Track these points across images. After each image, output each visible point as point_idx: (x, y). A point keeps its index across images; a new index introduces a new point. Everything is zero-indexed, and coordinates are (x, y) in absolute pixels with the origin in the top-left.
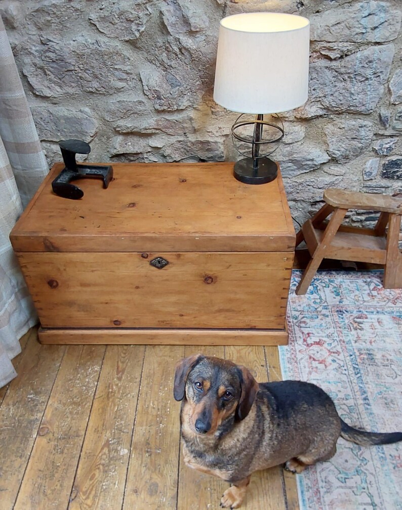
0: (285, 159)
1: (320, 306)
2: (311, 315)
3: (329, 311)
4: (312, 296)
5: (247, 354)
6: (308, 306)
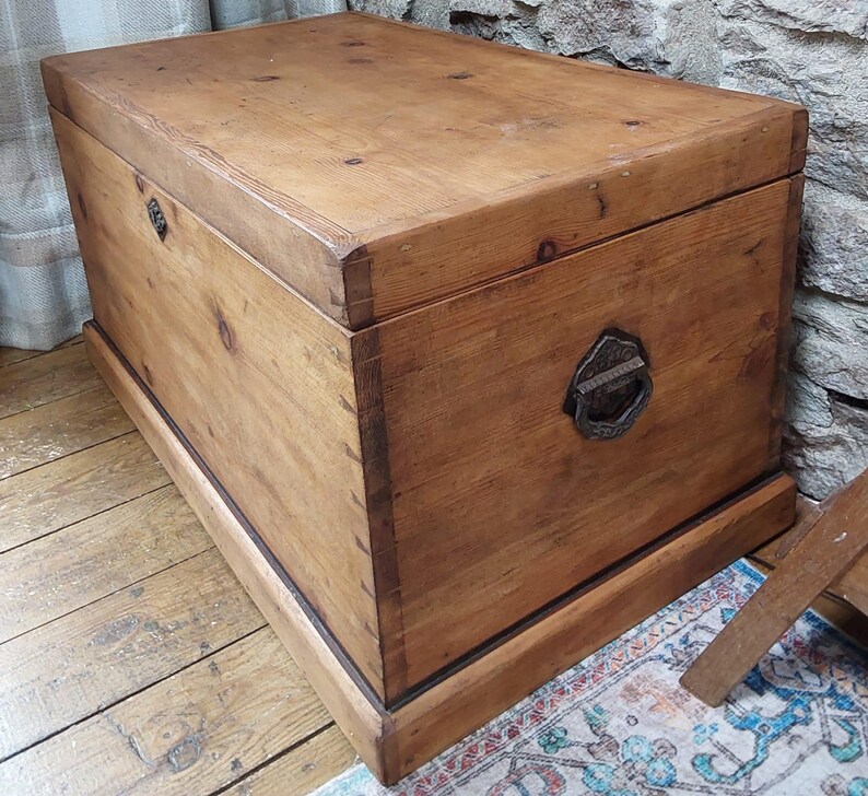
1: (703, 789)
2: (616, 783)
4: (727, 733)
5: (273, 694)
6: (655, 748)
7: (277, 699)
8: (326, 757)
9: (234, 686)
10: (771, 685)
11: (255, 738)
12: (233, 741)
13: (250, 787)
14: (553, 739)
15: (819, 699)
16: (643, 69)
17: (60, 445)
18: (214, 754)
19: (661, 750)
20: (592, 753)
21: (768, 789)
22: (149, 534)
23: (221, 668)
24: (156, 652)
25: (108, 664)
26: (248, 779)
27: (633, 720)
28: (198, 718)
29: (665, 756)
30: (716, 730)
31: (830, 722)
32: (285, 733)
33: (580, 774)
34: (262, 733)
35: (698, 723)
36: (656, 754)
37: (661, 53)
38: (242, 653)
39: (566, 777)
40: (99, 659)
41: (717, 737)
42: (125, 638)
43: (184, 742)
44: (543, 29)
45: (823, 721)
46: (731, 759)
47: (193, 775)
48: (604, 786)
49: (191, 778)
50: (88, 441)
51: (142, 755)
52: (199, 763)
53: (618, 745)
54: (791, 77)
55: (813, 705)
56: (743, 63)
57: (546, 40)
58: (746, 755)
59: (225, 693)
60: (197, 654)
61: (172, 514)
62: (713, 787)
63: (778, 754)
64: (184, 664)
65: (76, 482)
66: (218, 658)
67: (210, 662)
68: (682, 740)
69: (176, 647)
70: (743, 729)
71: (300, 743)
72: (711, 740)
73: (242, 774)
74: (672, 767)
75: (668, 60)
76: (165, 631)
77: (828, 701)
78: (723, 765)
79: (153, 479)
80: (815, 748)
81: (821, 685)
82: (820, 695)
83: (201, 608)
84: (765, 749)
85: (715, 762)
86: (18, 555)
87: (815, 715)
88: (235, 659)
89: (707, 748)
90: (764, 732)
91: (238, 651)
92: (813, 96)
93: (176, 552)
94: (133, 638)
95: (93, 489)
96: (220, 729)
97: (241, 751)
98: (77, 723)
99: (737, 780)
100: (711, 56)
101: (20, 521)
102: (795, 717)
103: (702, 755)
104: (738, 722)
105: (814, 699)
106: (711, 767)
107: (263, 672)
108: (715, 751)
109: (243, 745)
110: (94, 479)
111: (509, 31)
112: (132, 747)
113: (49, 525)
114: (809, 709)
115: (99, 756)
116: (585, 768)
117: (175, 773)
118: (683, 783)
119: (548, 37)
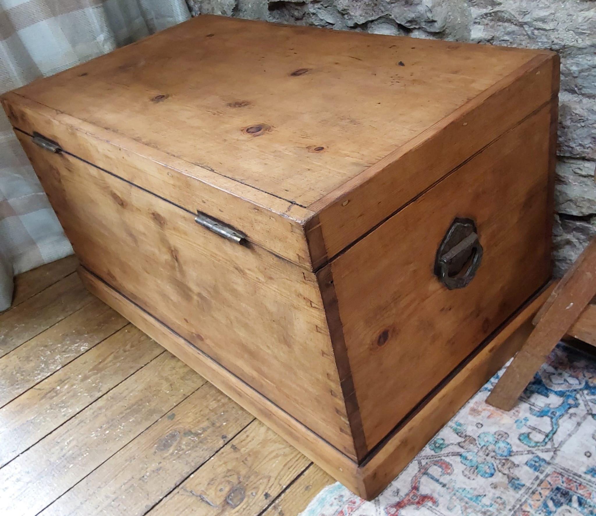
0: (581, 43)
1: (529, 452)
2: (480, 460)
3: (537, 478)
4: (534, 420)
5: (274, 454)
6: (496, 436)
7: (277, 456)
8: (316, 480)
9: (249, 455)
10: (552, 390)
11: (272, 479)
12: (261, 484)
13: (279, 506)
14: (437, 445)
15: (581, 392)
16: (417, 27)
17: (85, 342)
18: (252, 493)
19: (500, 436)
20: (462, 447)
21: (564, 444)
22: (164, 382)
23: (238, 446)
24: (197, 447)
25: (171, 460)
26: (277, 502)
27: (480, 425)
28: (235, 477)
29: (503, 439)
30: (528, 420)
31: (590, 403)
32: (289, 473)
33: (458, 459)
34: (275, 476)
35: (516, 419)
36: (498, 439)
37: (429, 15)
38: (247, 436)
39: (451, 462)
40: (164, 459)
41: (529, 423)
42: (175, 444)
43: (233, 491)
44: (340, 7)
45: (586, 403)
46: (539, 433)
47: (244, 507)
48: (474, 463)
49: (244, 509)
50: (102, 336)
51: (211, 504)
52: (245, 500)
53: (475, 440)
54: (520, 20)
55: (578, 396)
56: (486, 14)
57: (343, 15)
58: (547, 429)
59: (246, 459)
60: (221, 443)
61: (174, 368)
62: (534, 450)
63: (565, 424)
64: (216, 450)
65: (106, 362)
66: (235, 442)
67: (231, 444)
68: (510, 428)
69: (208, 442)
70: (542, 416)
71: (299, 476)
72: (526, 426)
73: (272, 500)
74: (508, 444)
75: (435, 19)
76: (197, 435)
77: (586, 392)
78: (535, 437)
79: (153, 350)
80: (584, 418)
81: (580, 384)
82: (581, 390)
83: (214, 418)
84: (557, 424)
85: (531, 436)
86: (88, 412)
87: (581, 401)
88: (244, 440)
89: (525, 430)
90: (554, 415)
91: (245, 436)
92: (536, 32)
93: (185, 389)
94: (180, 443)
95: (118, 364)
96: (251, 479)
97: (267, 488)
98: (166, 496)
99: (546, 443)
100: (463, 13)
101: (80, 392)
102: (569, 404)
103: (523, 434)
104: (538, 414)
105: (578, 393)
106: (530, 439)
107: (264, 443)
108: (530, 430)
109: (267, 485)
110: (116, 358)
111: (314, 11)
112: (204, 501)
113: (99, 391)
114: (577, 399)
115: (186, 510)
116: (461, 455)
117: (234, 508)
118: (517, 452)
119: (344, 13)
